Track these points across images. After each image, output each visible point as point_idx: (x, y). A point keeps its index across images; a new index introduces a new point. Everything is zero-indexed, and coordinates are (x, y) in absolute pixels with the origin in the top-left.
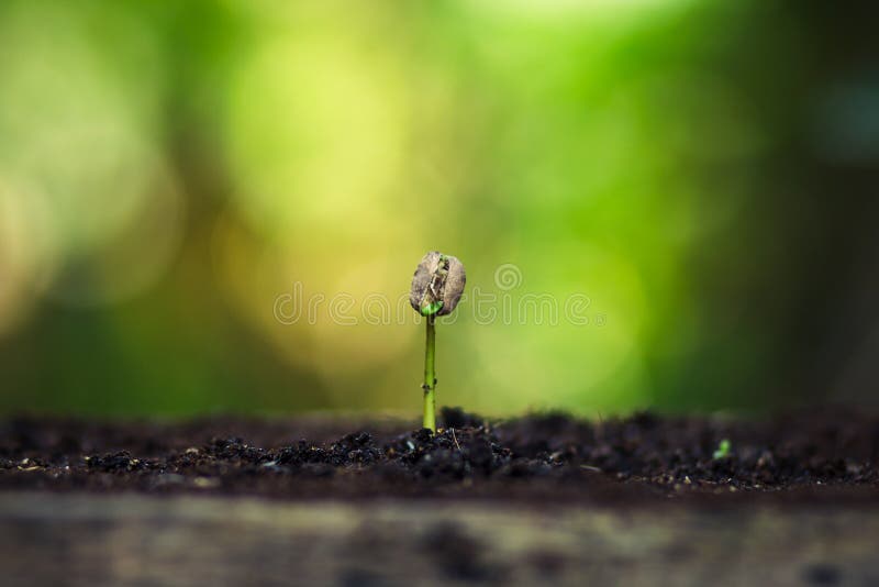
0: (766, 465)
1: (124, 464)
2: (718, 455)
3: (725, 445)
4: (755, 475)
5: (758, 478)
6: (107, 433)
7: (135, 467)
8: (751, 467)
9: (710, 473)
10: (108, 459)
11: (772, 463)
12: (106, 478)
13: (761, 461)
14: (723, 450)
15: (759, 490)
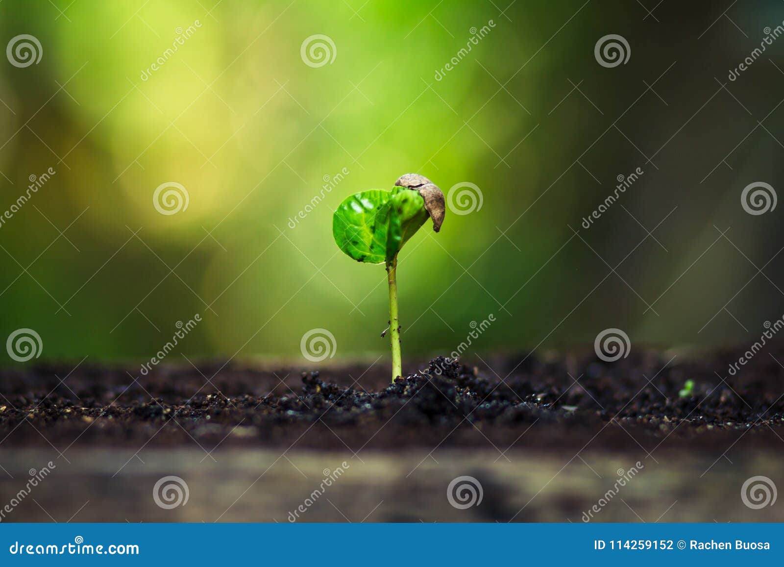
0: (727, 403)
1: (159, 412)
2: (684, 393)
3: (690, 384)
4: (719, 411)
7: (167, 416)
8: (715, 403)
9: (679, 410)
11: (733, 400)
13: (723, 399)
14: (688, 389)
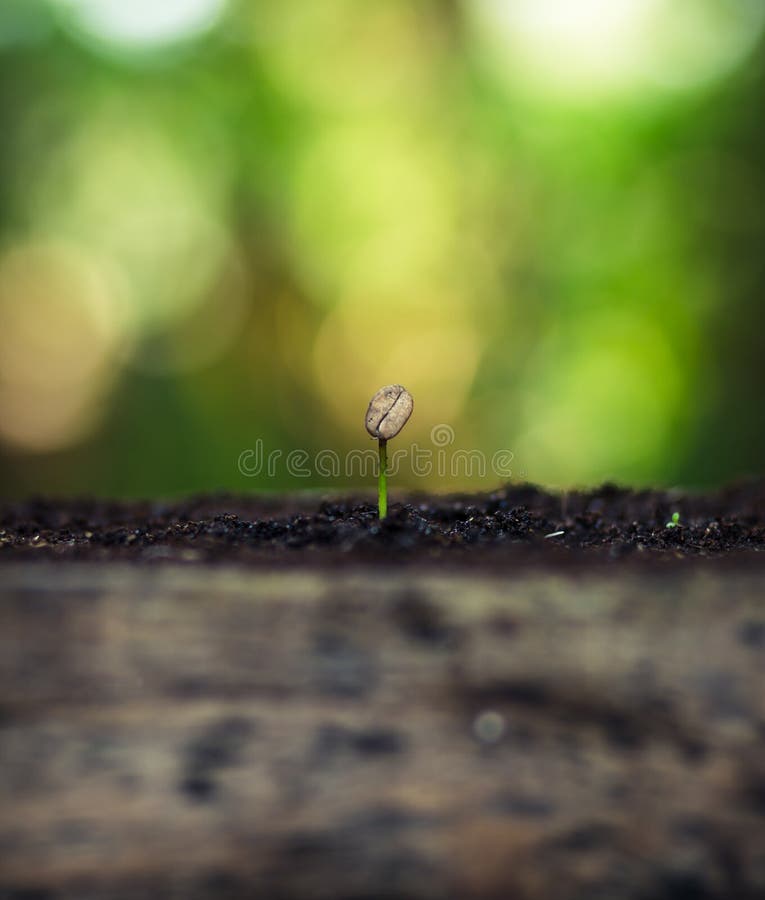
0: (712, 534)
1: (122, 539)
2: (670, 524)
3: (676, 516)
4: (702, 543)
5: (705, 546)
6: (115, 512)
7: (132, 543)
8: (699, 535)
10: (108, 535)
11: (718, 532)
12: (105, 552)
13: (708, 531)
14: (674, 520)
15: (704, 557)
